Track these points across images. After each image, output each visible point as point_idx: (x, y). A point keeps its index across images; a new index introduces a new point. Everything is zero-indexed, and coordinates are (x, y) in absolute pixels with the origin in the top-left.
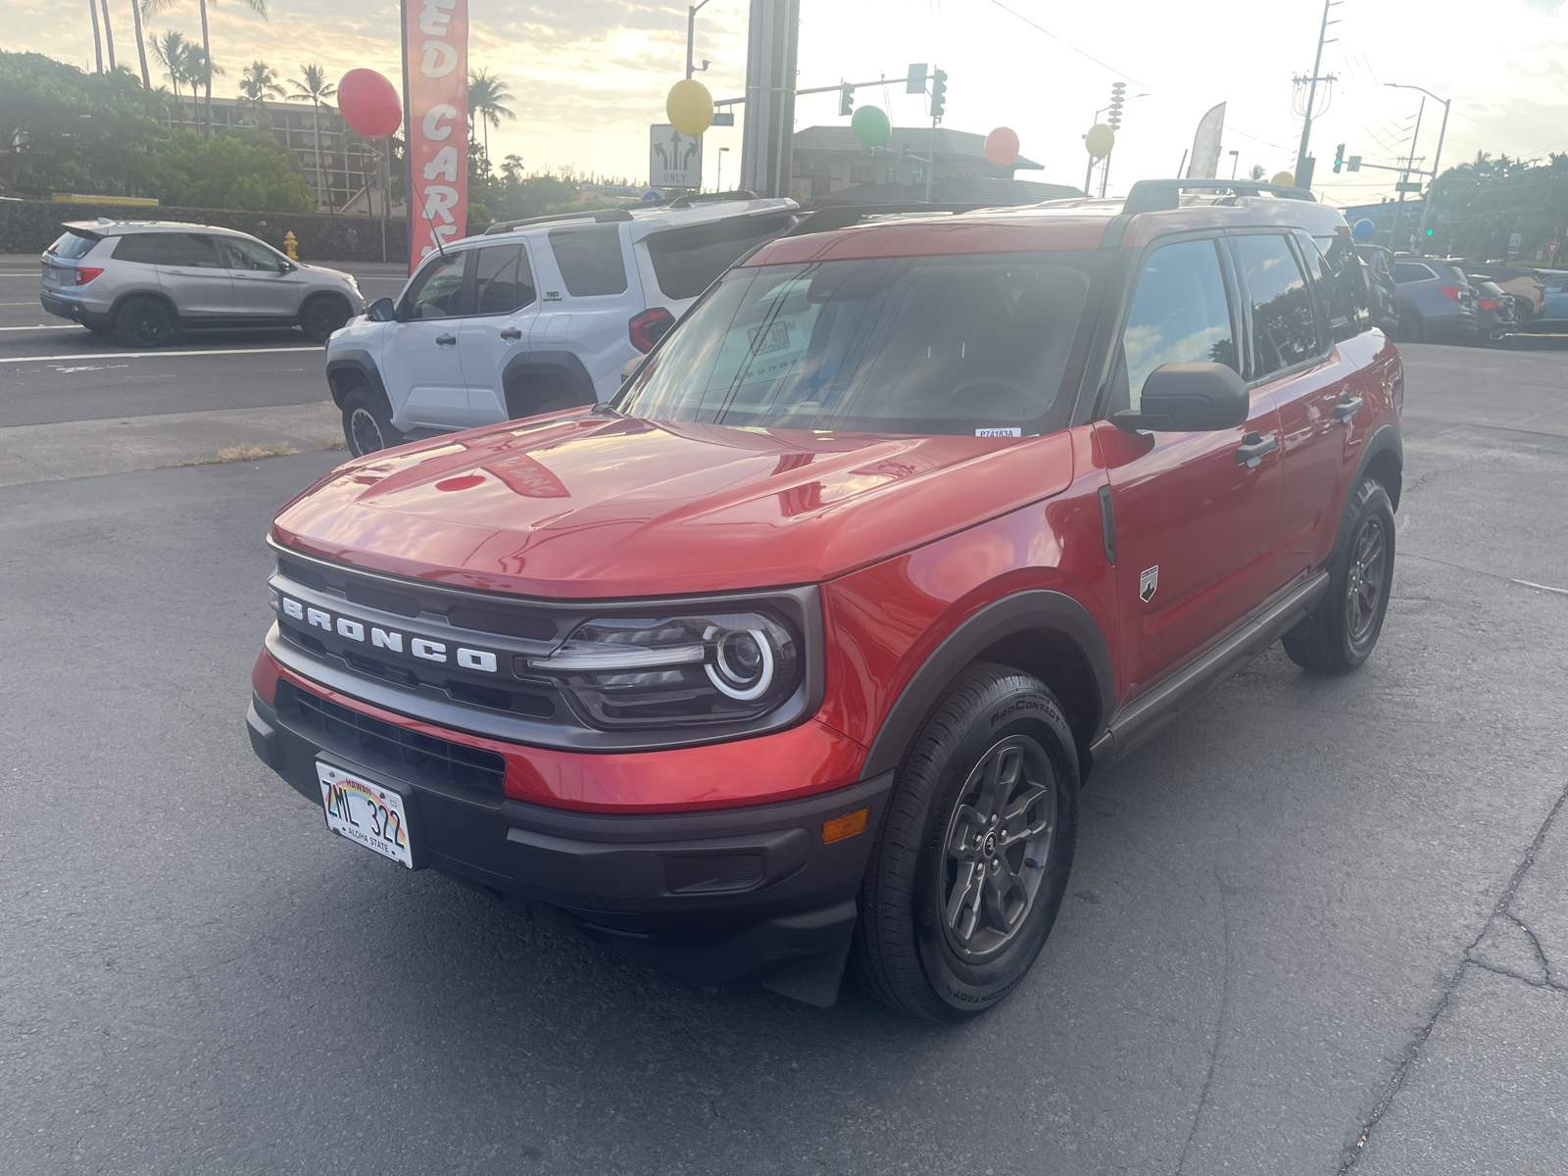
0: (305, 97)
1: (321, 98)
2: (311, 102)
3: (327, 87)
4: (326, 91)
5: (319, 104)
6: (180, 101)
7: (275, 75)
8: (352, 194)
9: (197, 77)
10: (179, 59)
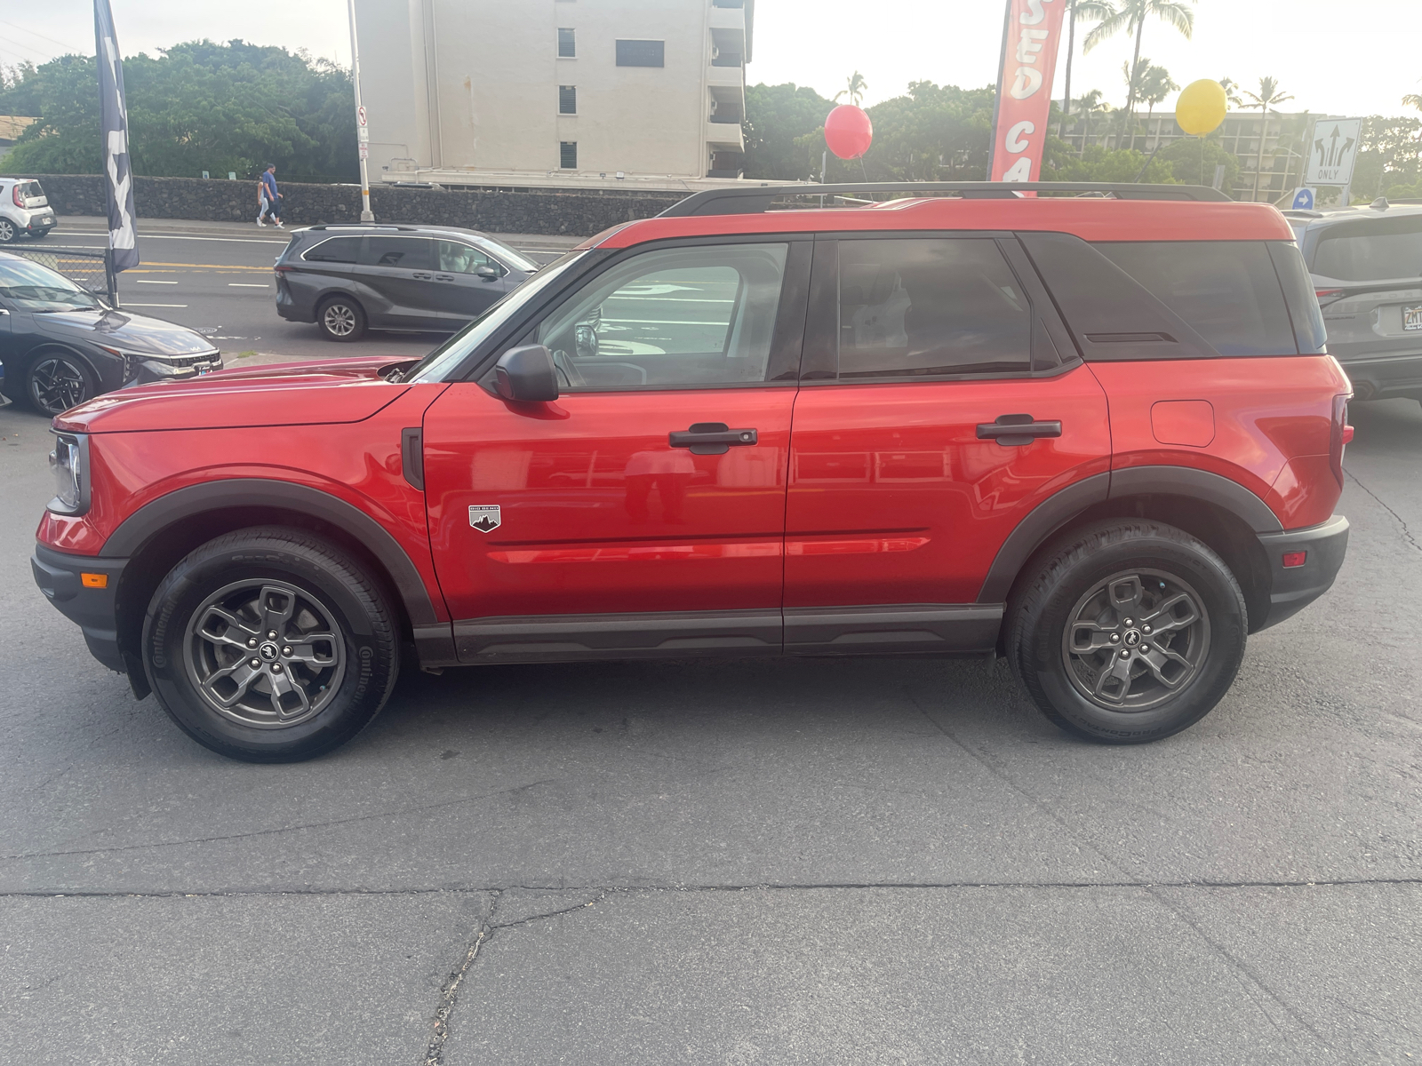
0: (1255, 106)
1: (1269, 105)
2: (1260, 110)
3: (1279, 96)
4: (1277, 99)
5: (1267, 111)
6: (1135, 117)
7: (1236, 87)
8: (1285, 193)
9: (1155, 96)
10: (1142, 81)
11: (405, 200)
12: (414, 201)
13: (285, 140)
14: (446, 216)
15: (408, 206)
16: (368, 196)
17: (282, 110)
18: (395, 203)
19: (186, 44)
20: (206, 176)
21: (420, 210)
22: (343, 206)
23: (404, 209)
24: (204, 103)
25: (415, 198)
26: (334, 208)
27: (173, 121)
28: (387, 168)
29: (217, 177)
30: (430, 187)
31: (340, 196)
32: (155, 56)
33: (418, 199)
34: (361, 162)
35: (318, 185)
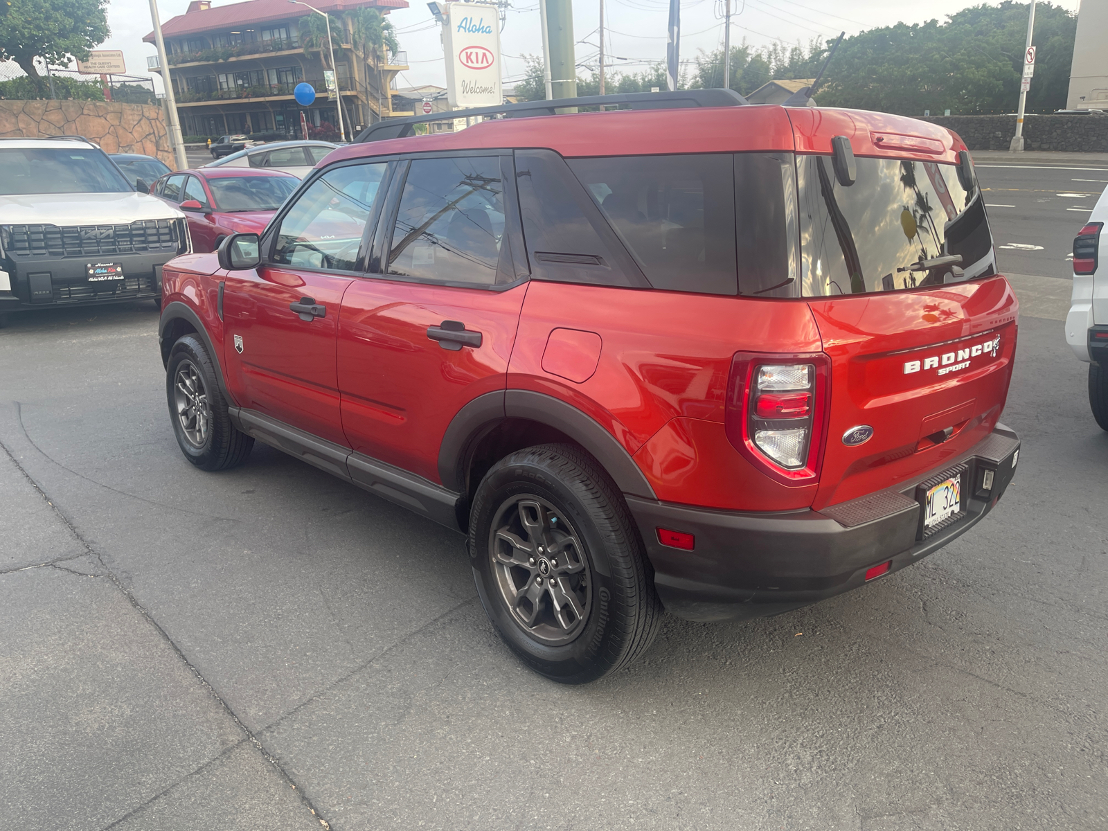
11: (1057, 125)
12: (1066, 127)
13: (997, 80)
14: (1095, 138)
15: (1059, 131)
16: (1022, 124)
17: (1003, 55)
18: (1047, 128)
19: (968, 9)
20: (927, 114)
21: (1069, 135)
22: (1000, 133)
23: (1054, 134)
24: (937, 56)
25: (1067, 124)
26: (992, 135)
27: (909, 73)
28: (1083, 98)
29: (935, 114)
30: (1089, 113)
31: (999, 124)
32: (942, 21)
33: (1070, 124)
34: (1021, 95)
35: (982, 116)
